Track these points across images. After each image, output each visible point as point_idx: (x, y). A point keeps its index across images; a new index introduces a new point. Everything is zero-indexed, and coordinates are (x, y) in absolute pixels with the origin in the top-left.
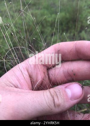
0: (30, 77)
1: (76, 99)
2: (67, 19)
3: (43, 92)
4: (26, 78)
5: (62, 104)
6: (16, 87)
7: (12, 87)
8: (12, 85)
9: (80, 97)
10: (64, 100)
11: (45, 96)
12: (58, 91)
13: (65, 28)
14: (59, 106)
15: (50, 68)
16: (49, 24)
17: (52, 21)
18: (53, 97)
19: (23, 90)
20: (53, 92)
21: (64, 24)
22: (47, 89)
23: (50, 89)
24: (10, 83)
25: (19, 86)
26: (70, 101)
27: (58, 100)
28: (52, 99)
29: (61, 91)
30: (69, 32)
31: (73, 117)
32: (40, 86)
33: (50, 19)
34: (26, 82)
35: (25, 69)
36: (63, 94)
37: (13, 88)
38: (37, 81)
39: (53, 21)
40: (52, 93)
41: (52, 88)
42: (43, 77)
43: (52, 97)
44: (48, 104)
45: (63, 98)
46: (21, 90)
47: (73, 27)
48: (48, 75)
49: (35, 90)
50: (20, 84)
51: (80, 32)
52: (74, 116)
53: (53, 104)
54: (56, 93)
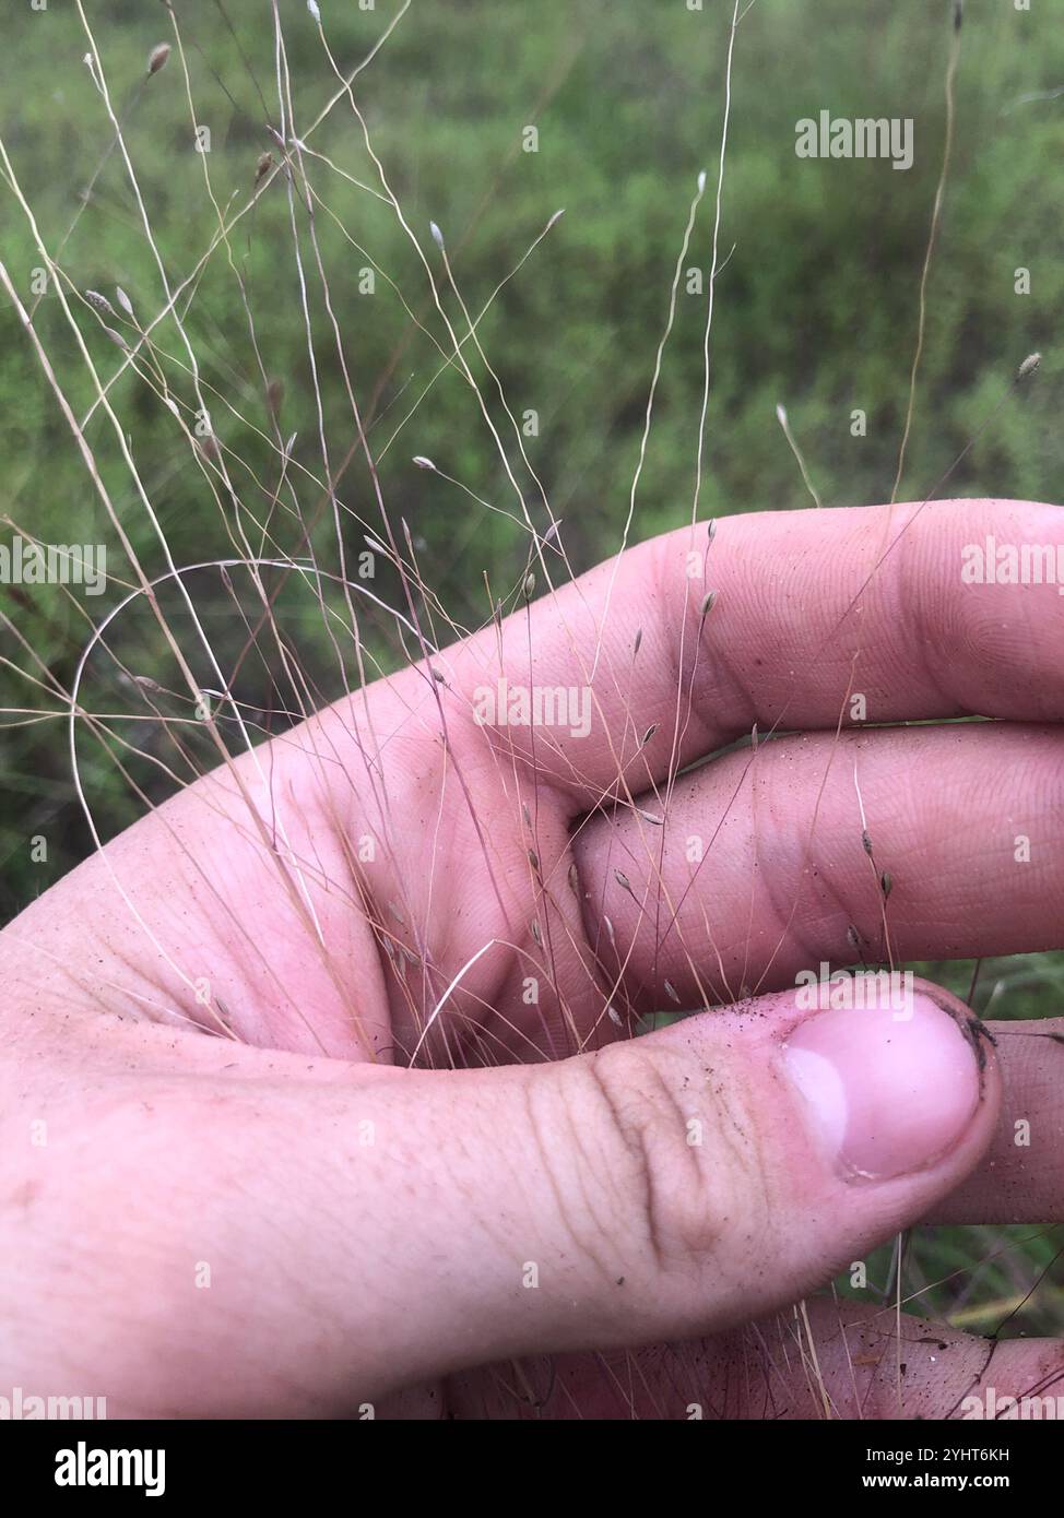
0: (374, 902)
1: (899, 1175)
2: (800, 228)
3: (526, 1086)
4: (325, 921)
5: (746, 1224)
6: (207, 1024)
7: (156, 1019)
8: (157, 1001)
9: (948, 1149)
10: (763, 1176)
11: (545, 1131)
12: (699, 1080)
13: (779, 338)
14: (703, 1242)
15: (610, 807)
16: (585, 288)
17: (622, 249)
18: (636, 1143)
19: (281, 1058)
20: (642, 1082)
21: (765, 285)
22: (566, 1050)
23: (596, 1045)
24: (136, 970)
25: (244, 1009)
26: (834, 1187)
27: (700, 1177)
28: (621, 1165)
29: (725, 1073)
30: (825, 379)
31: (866, 1380)
32: (488, 1019)
33: (600, 234)
34: (329, 964)
35: (315, 820)
36: (750, 1112)
37: (166, 1034)
38: (447, 956)
39: (640, 249)
40: (626, 1099)
41: (622, 1035)
42: (516, 917)
43: (629, 1146)
44: (583, 1223)
45: (748, 1151)
46: (268, 1055)
47: (878, 322)
48: (582, 885)
49: (422, 1064)
50: (254, 986)
51: (961, 379)
52: (875, 1366)
53: (640, 1227)
54: (670, 1096)
